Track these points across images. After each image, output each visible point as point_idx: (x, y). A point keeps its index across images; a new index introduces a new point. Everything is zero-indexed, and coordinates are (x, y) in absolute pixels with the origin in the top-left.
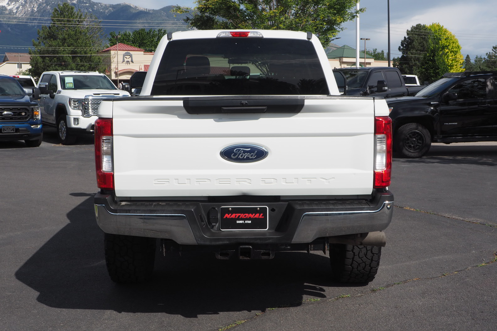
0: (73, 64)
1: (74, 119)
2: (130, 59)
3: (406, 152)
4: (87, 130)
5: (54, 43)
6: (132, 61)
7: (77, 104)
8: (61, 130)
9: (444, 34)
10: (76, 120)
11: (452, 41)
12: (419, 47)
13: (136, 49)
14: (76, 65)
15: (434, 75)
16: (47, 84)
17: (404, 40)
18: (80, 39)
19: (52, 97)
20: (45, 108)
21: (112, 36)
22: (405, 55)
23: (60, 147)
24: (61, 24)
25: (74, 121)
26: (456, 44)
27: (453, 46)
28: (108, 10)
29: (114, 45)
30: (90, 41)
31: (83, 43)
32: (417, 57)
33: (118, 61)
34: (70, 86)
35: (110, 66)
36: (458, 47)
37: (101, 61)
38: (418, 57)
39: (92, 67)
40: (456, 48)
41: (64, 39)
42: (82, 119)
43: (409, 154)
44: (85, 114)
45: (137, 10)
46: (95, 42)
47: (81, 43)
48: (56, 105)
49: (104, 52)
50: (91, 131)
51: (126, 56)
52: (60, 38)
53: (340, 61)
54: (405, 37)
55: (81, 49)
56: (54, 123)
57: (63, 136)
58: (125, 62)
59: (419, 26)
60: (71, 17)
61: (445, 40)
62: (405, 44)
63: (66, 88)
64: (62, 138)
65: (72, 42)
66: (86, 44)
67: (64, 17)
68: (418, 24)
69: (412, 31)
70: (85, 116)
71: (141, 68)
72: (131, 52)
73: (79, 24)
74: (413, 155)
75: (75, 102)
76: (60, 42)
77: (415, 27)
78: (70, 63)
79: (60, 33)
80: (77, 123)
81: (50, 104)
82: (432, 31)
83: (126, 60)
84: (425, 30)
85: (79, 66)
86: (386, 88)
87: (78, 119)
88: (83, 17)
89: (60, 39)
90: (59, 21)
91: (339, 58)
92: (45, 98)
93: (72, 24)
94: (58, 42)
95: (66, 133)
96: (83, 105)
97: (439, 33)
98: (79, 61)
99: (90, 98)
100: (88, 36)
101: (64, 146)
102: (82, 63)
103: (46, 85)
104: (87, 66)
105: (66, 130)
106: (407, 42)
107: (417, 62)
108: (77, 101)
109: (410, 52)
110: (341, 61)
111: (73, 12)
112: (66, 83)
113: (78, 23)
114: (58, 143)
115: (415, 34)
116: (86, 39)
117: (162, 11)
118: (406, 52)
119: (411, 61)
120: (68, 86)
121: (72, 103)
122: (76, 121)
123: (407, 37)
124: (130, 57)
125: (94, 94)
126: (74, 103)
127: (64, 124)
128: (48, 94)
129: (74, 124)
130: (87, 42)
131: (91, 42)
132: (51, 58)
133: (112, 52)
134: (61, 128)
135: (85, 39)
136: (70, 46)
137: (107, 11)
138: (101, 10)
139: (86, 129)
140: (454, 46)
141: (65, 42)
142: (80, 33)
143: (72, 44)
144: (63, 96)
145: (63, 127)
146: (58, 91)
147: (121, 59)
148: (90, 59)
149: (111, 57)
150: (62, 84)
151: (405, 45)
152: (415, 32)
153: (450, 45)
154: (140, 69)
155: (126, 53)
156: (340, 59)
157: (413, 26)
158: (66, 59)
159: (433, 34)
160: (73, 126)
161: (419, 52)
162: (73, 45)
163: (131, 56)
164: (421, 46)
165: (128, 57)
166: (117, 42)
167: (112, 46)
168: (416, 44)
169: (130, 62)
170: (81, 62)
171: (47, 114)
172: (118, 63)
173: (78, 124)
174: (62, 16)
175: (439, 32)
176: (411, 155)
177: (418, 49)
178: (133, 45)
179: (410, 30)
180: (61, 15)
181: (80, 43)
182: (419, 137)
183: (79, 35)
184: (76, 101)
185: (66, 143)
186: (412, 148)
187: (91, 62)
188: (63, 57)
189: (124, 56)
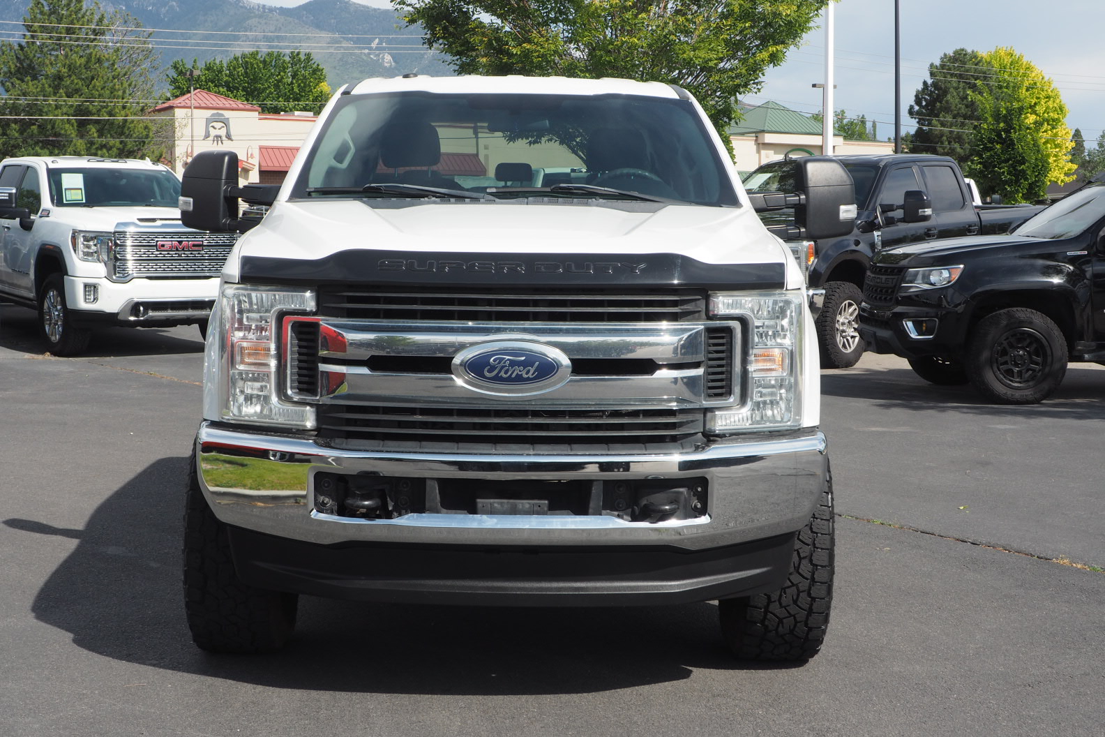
0: (80, 141)
1: (86, 286)
2: (224, 130)
3: (1000, 389)
4: (120, 317)
5: (31, 86)
6: (229, 137)
7: (95, 245)
8: (50, 316)
9: (1024, 75)
10: (91, 289)
11: (1044, 94)
12: (960, 109)
13: (239, 104)
14: (86, 144)
15: (1011, 179)
16: (14, 191)
17: (923, 90)
18: (99, 79)
19: (27, 226)
20: (5, 256)
21: (177, 70)
22: (925, 128)
23: (47, 362)
24: (51, 38)
25: (85, 291)
26: (1054, 102)
27: (1047, 108)
28: (167, 8)
29: (183, 94)
30: (125, 82)
31: (104, 87)
32: (955, 133)
33: (194, 134)
34: (74, 198)
35: (172, 148)
36: (1061, 109)
37: (151, 134)
38: (958, 132)
39: (126, 149)
40: (1056, 110)
41: (59, 77)
42: (106, 287)
43: (1009, 393)
44: (115, 274)
45: (242, 7)
46: (135, 85)
47: (100, 89)
48: (37, 248)
49: (160, 111)
50: (132, 318)
51: (214, 124)
52: (47, 75)
53: (756, 140)
54: (925, 83)
55: (100, 102)
56: (32, 295)
57: (54, 332)
58: (211, 138)
59: (960, 54)
60: (75, 21)
61: (1027, 90)
62: (924, 98)
63: (65, 202)
64: (53, 338)
65: (77, 86)
66: (113, 90)
67: (59, 21)
68: (958, 48)
69: (943, 66)
70: (114, 277)
71: (252, 155)
72: (227, 114)
73: (95, 39)
74: (1018, 394)
75: (88, 241)
76: (46, 86)
77: (950, 57)
78: (72, 138)
79: (47, 62)
80: (92, 297)
81: (19, 246)
82: (993, 67)
83: (213, 132)
84: (976, 65)
85: (94, 147)
86: (928, 212)
87: (95, 287)
88: (106, 21)
89: (47, 77)
90: (43, 29)
91: (754, 135)
92: (7, 228)
93: (78, 40)
94: (43, 85)
95: (64, 326)
96: (109, 250)
97: (1011, 73)
98: (95, 135)
99: (131, 229)
100: (119, 70)
101: (57, 358)
102: (103, 140)
103: (10, 194)
104: (114, 146)
105: (64, 316)
106: (929, 95)
107: (957, 145)
108: (95, 238)
109: (939, 120)
110: (760, 141)
111: (80, 9)
112: (66, 189)
113: (92, 37)
114: (42, 352)
115: (952, 75)
116: (114, 78)
117: (305, 13)
118: (928, 120)
119: (942, 143)
120: (69, 196)
121: (80, 243)
122: (90, 291)
123: (930, 81)
124: (224, 125)
125: (141, 220)
126: (85, 243)
127: (59, 299)
128: (15, 219)
129: (85, 299)
130: (115, 85)
131: (126, 85)
132: (24, 126)
133: (179, 113)
134: (50, 311)
135: (111, 78)
136: (73, 95)
137: (163, 10)
138: (150, 6)
139: (118, 314)
140: (1051, 106)
141: (59, 84)
142: (99, 61)
143: (77, 91)
144: (57, 225)
145: (56, 307)
146: (43, 210)
147: (200, 130)
148: (121, 130)
149: (177, 124)
150: (54, 193)
151: (924, 103)
152: (950, 69)
153: (1039, 102)
154: (249, 155)
155: (213, 115)
156: (757, 137)
157: (945, 55)
158: (62, 129)
159: (996, 74)
160: (83, 305)
161: (960, 120)
162: (80, 93)
163: (226, 123)
164: (967, 106)
165: (218, 125)
166: (192, 88)
167: (177, 97)
168: (952, 99)
169: (224, 138)
170: (99, 137)
171: (10, 271)
172: (192, 140)
173: (95, 299)
174: (53, 18)
175: (1013, 71)
176: (1012, 395)
177: (958, 113)
178: (231, 95)
179: (938, 65)
180: (50, 15)
181: (98, 87)
182: (1034, 346)
183: (95, 66)
184: (92, 239)
185: (63, 350)
186: (1016, 375)
187: (127, 137)
188: (53, 122)
189: (208, 121)
